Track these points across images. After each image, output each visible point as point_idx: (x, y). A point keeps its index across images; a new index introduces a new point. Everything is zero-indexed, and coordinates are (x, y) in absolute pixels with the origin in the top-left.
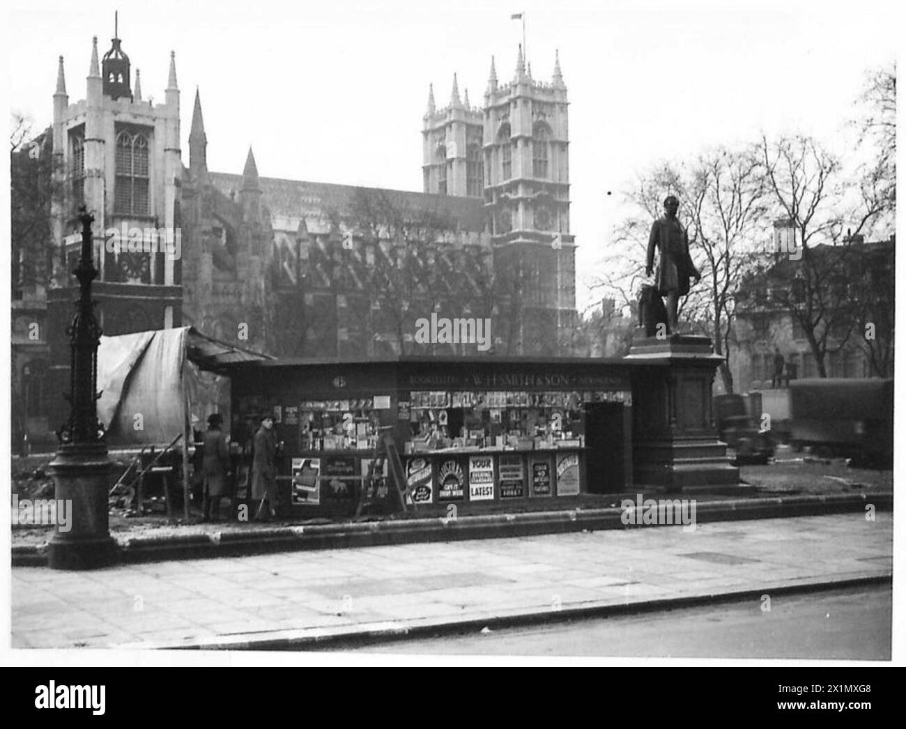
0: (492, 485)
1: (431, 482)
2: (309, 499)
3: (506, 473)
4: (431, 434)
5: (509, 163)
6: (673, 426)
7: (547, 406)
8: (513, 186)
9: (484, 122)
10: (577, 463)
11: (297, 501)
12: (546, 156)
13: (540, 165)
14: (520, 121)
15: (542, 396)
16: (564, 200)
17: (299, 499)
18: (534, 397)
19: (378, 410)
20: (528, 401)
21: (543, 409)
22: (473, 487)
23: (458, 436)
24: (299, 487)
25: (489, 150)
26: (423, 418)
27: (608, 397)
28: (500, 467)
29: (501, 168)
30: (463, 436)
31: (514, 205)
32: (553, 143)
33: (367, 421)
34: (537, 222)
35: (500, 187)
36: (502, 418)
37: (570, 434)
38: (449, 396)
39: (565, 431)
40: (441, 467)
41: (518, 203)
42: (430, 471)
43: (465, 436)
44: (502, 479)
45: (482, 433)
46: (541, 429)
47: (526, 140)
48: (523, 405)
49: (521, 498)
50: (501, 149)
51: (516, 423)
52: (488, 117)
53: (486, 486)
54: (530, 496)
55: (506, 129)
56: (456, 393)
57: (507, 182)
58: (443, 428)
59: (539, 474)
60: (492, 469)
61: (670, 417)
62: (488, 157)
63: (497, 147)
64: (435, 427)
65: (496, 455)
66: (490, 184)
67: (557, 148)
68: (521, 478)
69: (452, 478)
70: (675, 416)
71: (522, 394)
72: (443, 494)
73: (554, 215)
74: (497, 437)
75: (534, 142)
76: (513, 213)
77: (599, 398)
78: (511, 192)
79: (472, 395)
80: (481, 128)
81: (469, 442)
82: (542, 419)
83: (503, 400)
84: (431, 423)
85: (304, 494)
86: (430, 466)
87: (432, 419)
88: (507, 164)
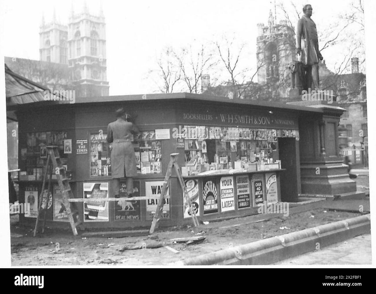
0: (233, 199)
1: (198, 199)
2: (99, 217)
3: (240, 189)
4: (197, 160)
5: (80, 48)
6: (324, 153)
7: (260, 139)
8: (82, 59)
9: (68, 30)
10: (276, 181)
11: (87, 218)
12: (96, 46)
13: (94, 50)
14: (85, 30)
15: (257, 132)
16: (104, 66)
17: (90, 217)
18: (253, 132)
19: (158, 140)
20: (250, 135)
21: (258, 141)
22: (223, 201)
23: (213, 162)
24: (89, 207)
25: (70, 42)
26: (192, 147)
27: (288, 133)
28: (238, 184)
29: (76, 51)
30: (216, 162)
31: (82, 67)
32: (99, 41)
33: (150, 150)
34: (92, 75)
35: (75, 60)
36: (237, 148)
37: (271, 159)
38: (207, 129)
39: (269, 158)
40: (204, 186)
41: (84, 67)
42: (198, 190)
43: (217, 161)
44: (238, 194)
45: (226, 158)
46: (258, 156)
47: (88, 39)
48: (247, 138)
49: (249, 207)
50: (76, 42)
51: (244, 151)
52: (70, 28)
53: (229, 199)
54: (254, 206)
55: (78, 33)
56: (211, 128)
57: (79, 57)
58: (204, 155)
59: (258, 189)
60: (232, 186)
61: (321, 147)
62: (70, 45)
63: (74, 41)
64: (199, 154)
65: (235, 175)
66: (71, 57)
67: (101, 42)
68: (248, 193)
69: (210, 194)
70: (324, 147)
71: (247, 130)
72: (206, 208)
73: (100, 72)
74: (235, 162)
75: (91, 39)
76: (82, 71)
77: (284, 135)
78: (81, 61)
79: (220, 129)
80: (67, 33)
81: (220, 165)
82: (258, 149)
83: (237, 134)
84: (197, 151)
85: (95, 213)
86: (197, 185)
87: (198, 148)
88: (79, 49)
